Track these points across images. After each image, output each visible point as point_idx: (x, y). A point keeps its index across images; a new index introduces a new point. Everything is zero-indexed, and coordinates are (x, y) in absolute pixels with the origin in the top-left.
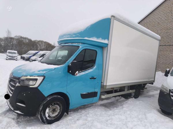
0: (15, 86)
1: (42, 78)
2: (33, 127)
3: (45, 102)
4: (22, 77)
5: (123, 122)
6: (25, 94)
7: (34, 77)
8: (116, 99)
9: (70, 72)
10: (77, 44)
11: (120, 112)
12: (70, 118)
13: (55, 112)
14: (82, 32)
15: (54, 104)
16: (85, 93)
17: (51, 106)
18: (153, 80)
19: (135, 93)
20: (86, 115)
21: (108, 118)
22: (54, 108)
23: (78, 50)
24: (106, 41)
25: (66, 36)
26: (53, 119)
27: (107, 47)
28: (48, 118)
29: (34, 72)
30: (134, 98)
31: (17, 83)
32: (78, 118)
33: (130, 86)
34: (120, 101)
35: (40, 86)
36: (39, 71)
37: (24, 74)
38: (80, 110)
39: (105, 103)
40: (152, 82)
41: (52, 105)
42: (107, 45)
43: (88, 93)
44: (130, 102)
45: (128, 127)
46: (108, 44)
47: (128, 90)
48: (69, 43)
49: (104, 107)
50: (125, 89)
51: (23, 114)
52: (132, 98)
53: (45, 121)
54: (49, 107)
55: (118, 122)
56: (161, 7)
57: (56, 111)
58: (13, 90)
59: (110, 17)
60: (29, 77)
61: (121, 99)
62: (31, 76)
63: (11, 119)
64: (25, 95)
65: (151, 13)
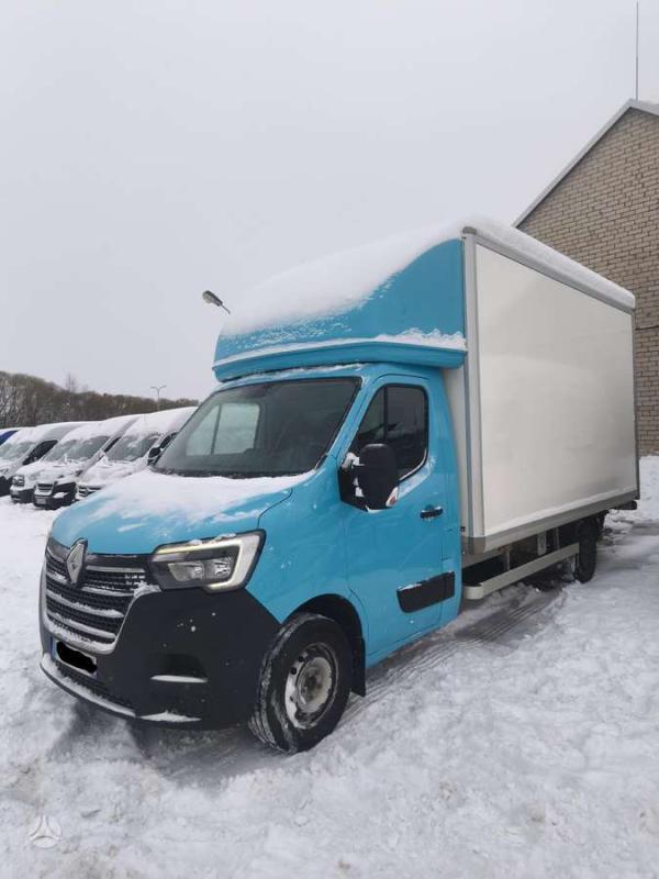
0: (128, 599)
1: (255, 539)
2: (258, 771)
3: (276, 651)
4: (161, 551)
5: (601, 685)
6: (192, 624)
7: (224, 539)
8: (505, 600)
9: (359, 493)
10: (338, 368)
11: (559, 647)
12: (374, 708)
13: (316, 690)
14: (355, 310)
15: (308, 651)
16: (410, 587)
17: (298, 666)
18: (634, 487)
19: (580, 557)
20: (433, 684)
21: (535, 680)
22: (311, 670)
23: (360, 395)
24: (455, 342)
25: (272, 338)
26: (313, 725)
27: (462, 369)
28: (296, 724)
29: (211, 518)
30: (578, 582)
31: (139, 580)
32: (412, 704)
33: (560, 528)
34: (529, 606)
35: (253, 577)
36: (231, 512)
37: (167, 535)
38: (391, 670)
39: (472, 623)
40: (630, 499)
41: (301, 659)
42: (461, 357)
43: (423, 582)
44: (574, 599)
45: (630, 698)
46: (464, 354)
47: (550, 550)
48: (291, 368)
49: (477, 644)
50: (536, 549)
51: (194, 719)
52: (569, 582)
53: (289, 736)
54: (294, 671)
55: (578, 686)
56: (593, 162)
57: (320, 686)
58: (119, 620)
59: (457, 235)
60: (199, 546)
61: (526, 593)
62: (205, 540)
63: (126, 763)
64: (193, 629)
65: (553, 191)
